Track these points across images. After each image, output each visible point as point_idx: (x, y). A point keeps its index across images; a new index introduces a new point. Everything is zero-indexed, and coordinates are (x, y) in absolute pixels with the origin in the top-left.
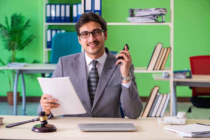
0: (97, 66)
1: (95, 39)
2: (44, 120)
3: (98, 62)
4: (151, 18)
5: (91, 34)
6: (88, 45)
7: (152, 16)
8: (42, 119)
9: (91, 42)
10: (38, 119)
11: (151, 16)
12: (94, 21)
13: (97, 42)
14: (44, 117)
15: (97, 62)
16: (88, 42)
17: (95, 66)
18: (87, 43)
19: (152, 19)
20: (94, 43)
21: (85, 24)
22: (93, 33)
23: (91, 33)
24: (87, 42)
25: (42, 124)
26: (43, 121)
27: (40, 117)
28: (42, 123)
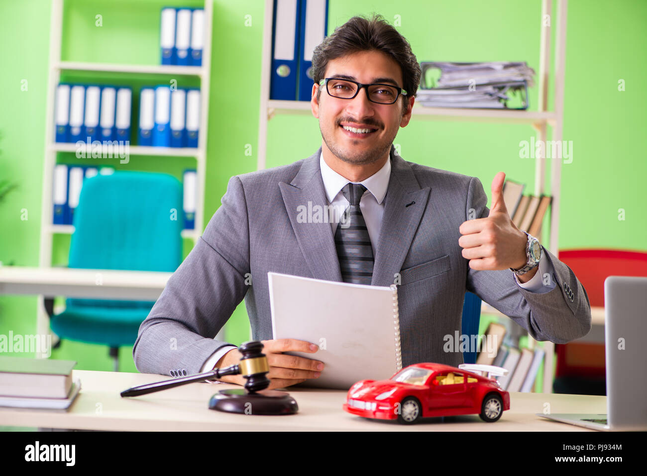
0: (362, 205)
1: (372, 114)
2: (259, 371)
3: (366, 189)
4: (491, 95)
5: (362, 91)
6: (339, 125)
7: (494, 88)
8: (249, 367)
9: (354, 117)
10: (236, 368)
11: (490, 89)
12: (386, 52)
13: (377, 124)
14: (257, 359)
15: (363, 189)
16: (344, 114)
17: (358, 205)
18: (339, 117)
19: (494, 97)
20: (363, 124)
21: (352, 53)
22: (370, 90)
23: (366, 86)
24: (340, 112)
25: (251, 384)
26: (254, 376)
27: (243, 359)
28: (248, 382)
